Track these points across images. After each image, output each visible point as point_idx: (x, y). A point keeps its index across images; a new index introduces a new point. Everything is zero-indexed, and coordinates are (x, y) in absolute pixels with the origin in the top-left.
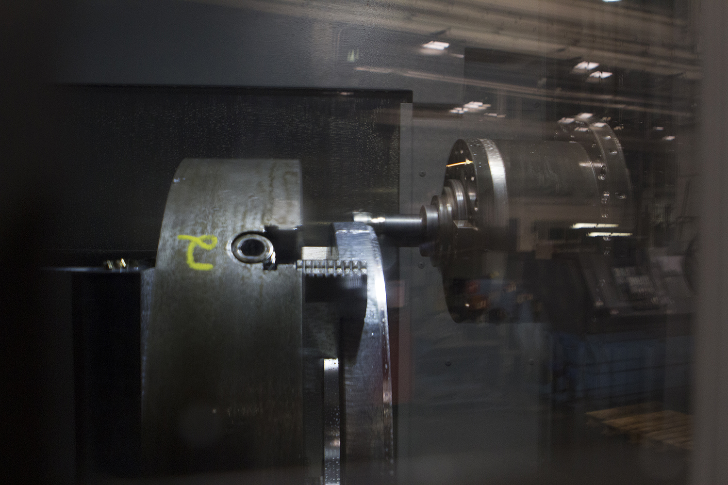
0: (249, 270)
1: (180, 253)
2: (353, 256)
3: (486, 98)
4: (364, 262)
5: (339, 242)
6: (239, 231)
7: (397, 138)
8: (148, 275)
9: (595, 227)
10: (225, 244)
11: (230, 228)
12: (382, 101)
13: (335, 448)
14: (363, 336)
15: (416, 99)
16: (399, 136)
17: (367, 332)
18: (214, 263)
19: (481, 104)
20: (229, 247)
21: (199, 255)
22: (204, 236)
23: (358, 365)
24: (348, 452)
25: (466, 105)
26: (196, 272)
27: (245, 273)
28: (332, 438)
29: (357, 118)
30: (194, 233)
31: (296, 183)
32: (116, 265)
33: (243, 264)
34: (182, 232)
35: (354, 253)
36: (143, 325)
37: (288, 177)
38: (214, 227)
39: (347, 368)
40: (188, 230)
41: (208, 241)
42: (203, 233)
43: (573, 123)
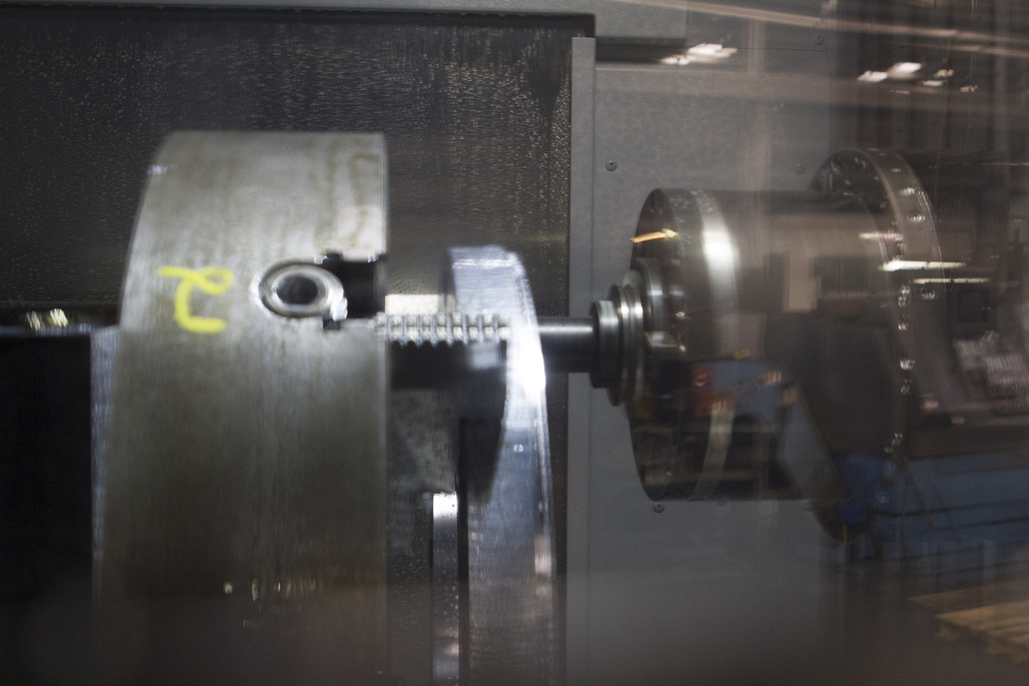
0: (294, 331)
1: (164, 302)
2: (484, 306)
3: (728, 37)
4: (505, 316)
5: (460, 281)
6: (275, 260)
7: (566, 101)
8: (105, 340)
9: (923, 268)
10: (247, 283)
11: (257, 254)
12: (538, 33)
13: (452, 658)
14: (504, 453)
15: (600, 30)
16: (570, 98)
17: (510, 445)
18: (225, 318)
19: (719, 47)
20: (255, 289)
21: (198, 305)
22: (209, 270)
23: (493, 503)
24: (472, 663)
25: (693, 50)
26: (193, 335)
27: (288, 337)
28: (448, 641)
29: (492, 64)
30: (190, 264)
31: (376, 174)
32: (46, 321)
33: (283, 321)
34: (168, 262)
35: (486, 301)
36: (97, 431)
37: (361, 163)
38: (228, 251)
39: (472, 509)
40: (178, 258)
41: (215, 279)
42: (206, 262)
43: (888, 81)
